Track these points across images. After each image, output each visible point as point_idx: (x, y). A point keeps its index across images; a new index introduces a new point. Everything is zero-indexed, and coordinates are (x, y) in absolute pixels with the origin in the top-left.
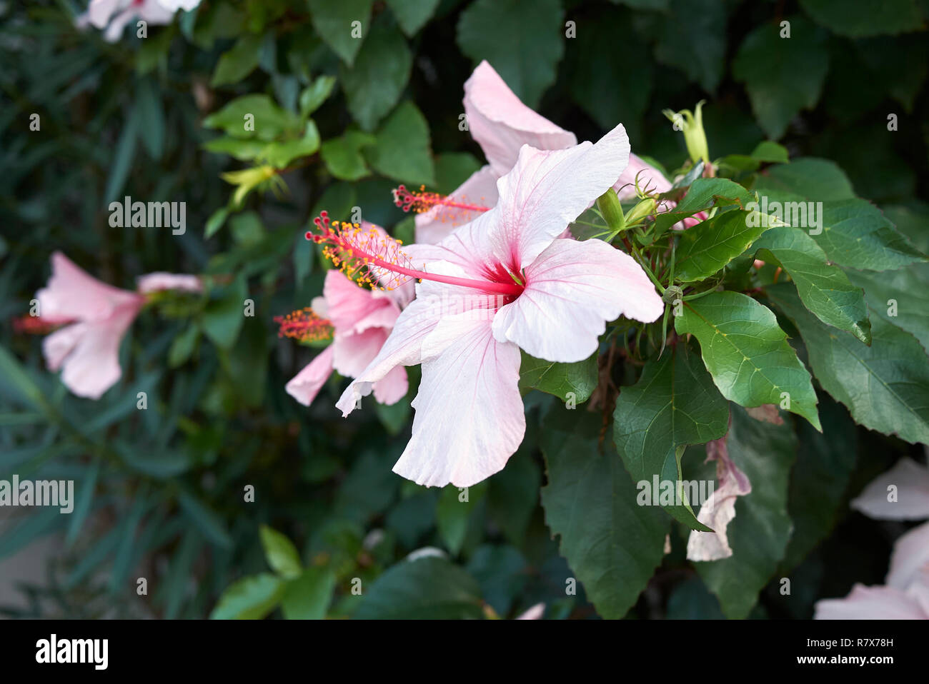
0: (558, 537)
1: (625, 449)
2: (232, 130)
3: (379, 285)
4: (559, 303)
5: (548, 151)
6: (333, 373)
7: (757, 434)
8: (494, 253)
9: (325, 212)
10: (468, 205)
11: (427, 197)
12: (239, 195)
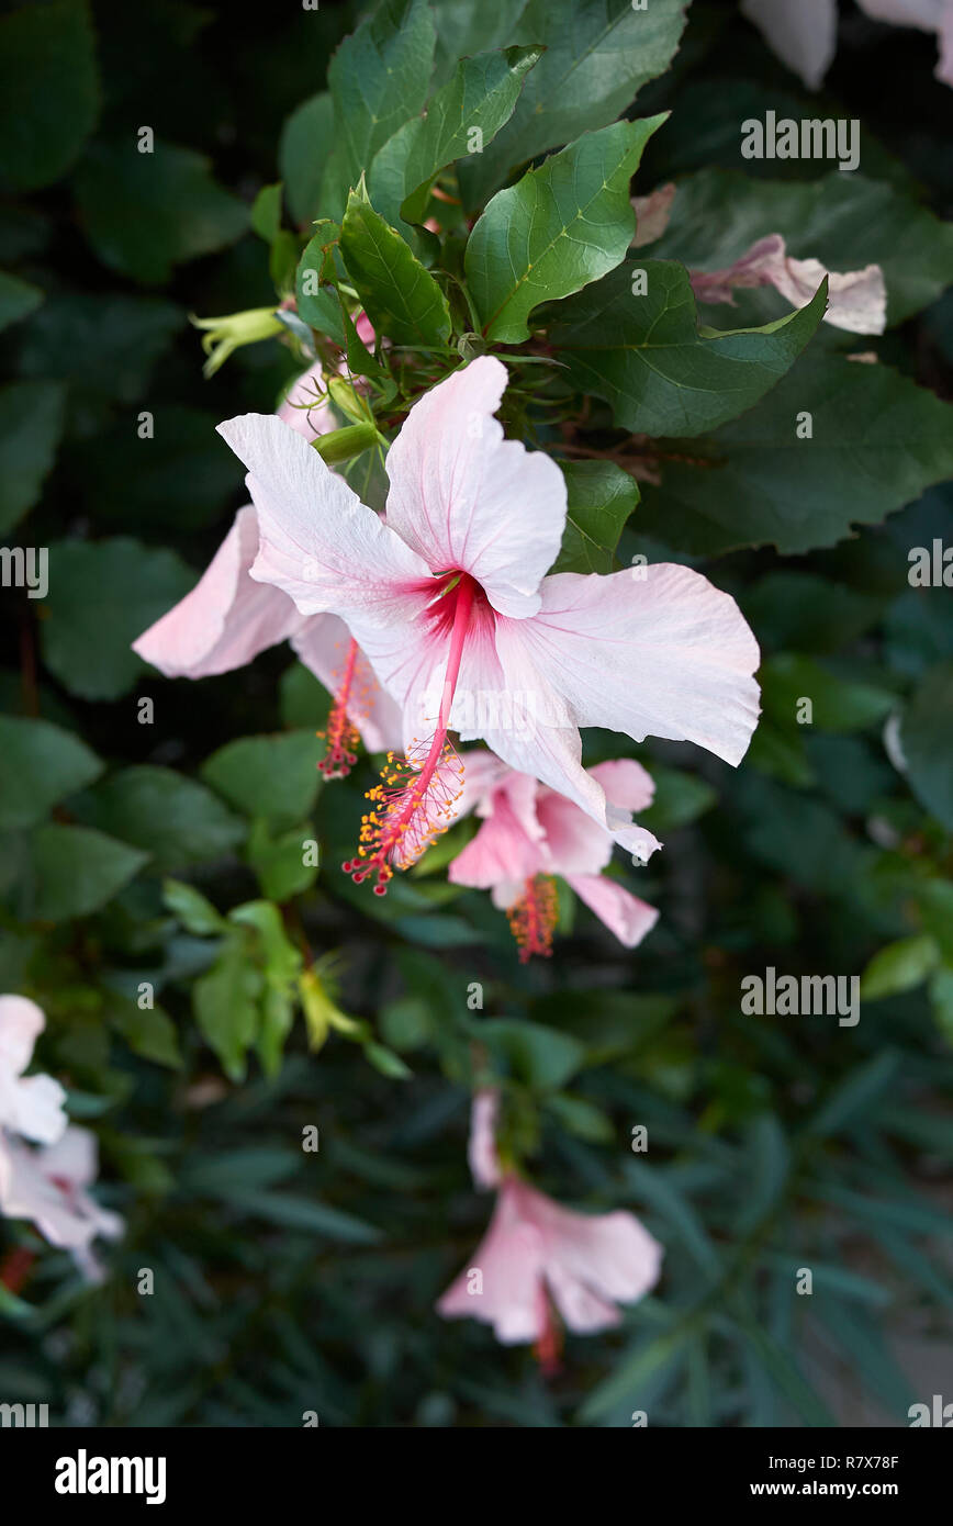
0: (855, 527)
1: (708, 418)
2: (247, 1035)
3: (475, 807)
4: (480, 516)
5: (261, 540)
6: (608, 874)
7: (699, 230)
8: (412, 619)
9: (343, 866)
10: (347, 668)
11: (335, 728)
12: (344, 1024)
